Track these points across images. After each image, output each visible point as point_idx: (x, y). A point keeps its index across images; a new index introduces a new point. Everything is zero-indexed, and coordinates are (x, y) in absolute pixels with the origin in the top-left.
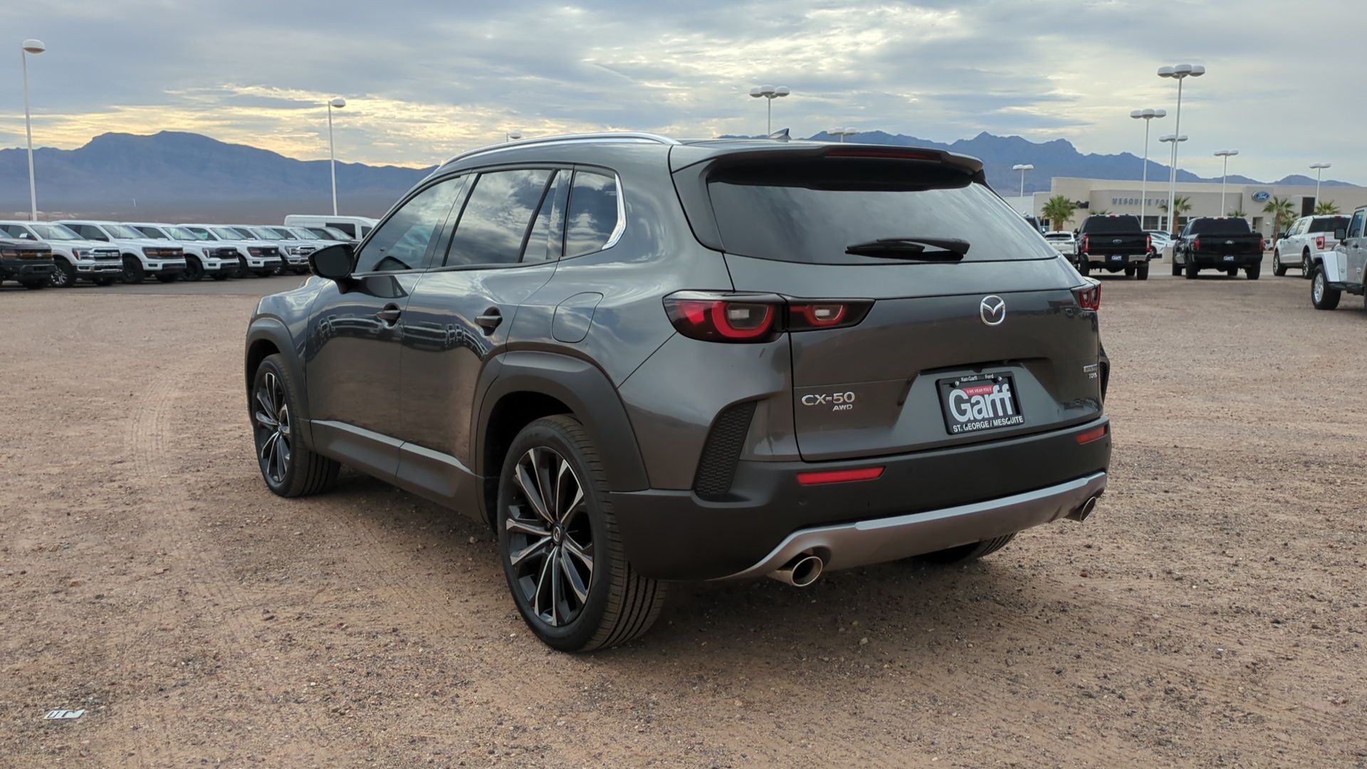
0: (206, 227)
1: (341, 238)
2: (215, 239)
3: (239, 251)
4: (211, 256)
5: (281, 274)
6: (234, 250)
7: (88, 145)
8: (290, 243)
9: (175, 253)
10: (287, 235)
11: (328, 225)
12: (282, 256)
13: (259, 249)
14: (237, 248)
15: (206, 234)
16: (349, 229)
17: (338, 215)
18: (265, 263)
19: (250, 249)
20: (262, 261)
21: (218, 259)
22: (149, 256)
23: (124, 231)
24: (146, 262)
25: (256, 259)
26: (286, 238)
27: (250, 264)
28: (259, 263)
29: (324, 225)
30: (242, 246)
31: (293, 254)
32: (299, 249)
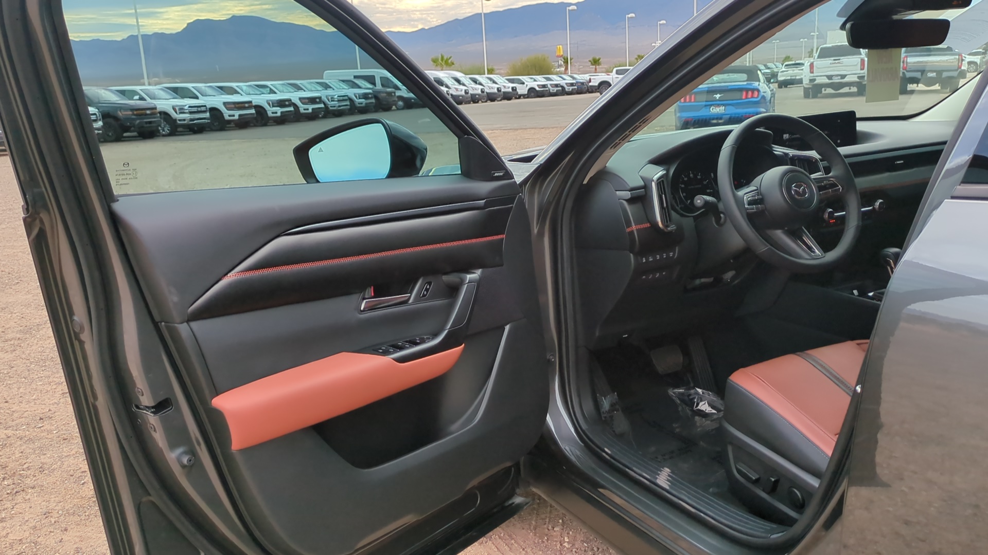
0: (268, 83)
1: (365, 87)
2: (275, 93)
3: (293, 101)
4: (273, 106)
5: (325, 117)
6: (290, 100)
7: (184, 29)
8: (329, 92)
9: (247, 105)
10: (326, 86)
11: (355, 77)
12: (324, 103)
13: (308, 98)
14: (292, 98)
15: (269, 89)
16: (369, 80)
18: (313, 109)
19: (300, 99)
20: (310, 108)
21: (279, 108)
22: (228, 109)
23: (209, 91)
24: (227, 114)
25: (306, 106)
26: (326, 89)
27: (302, 111)
28: (308, 109)
30: (295, 96)
31: (332, 101)
32: (336, 97)
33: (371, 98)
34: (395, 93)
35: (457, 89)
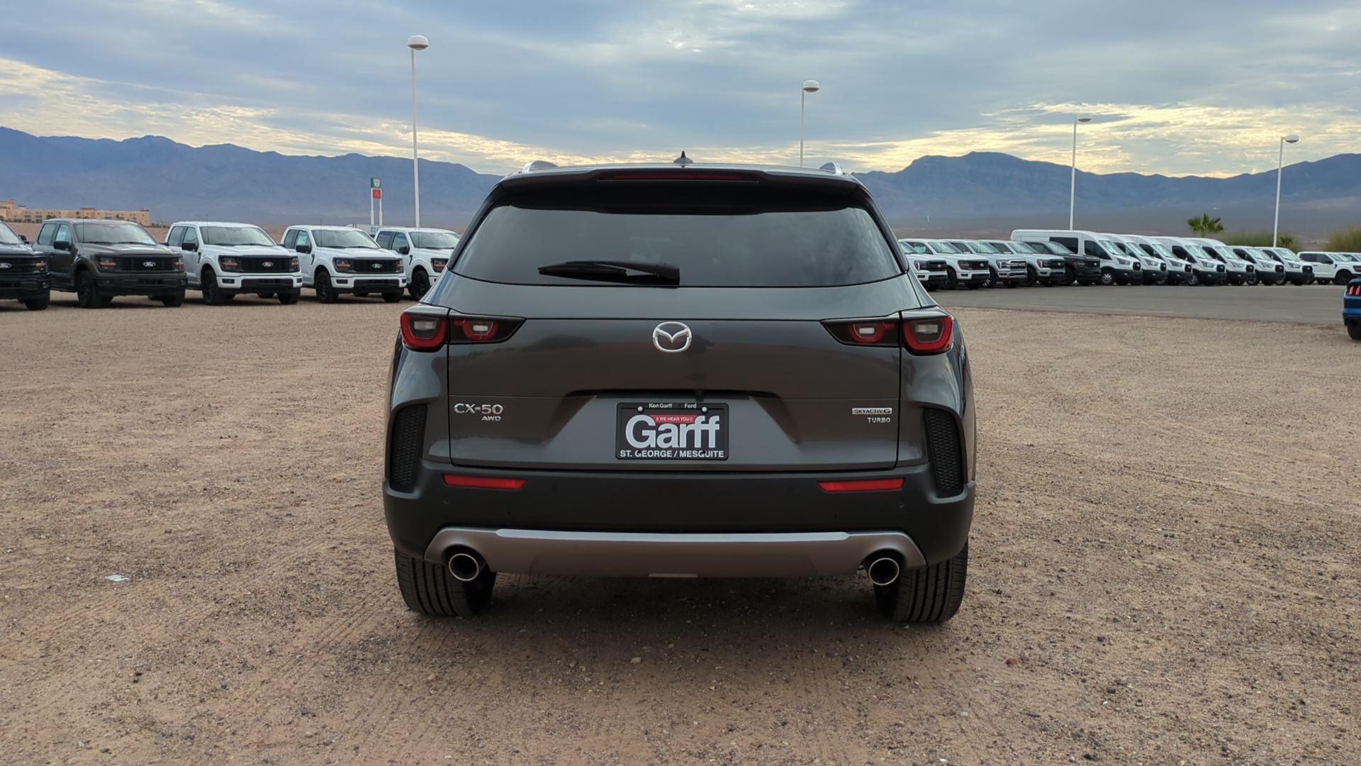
0: (925, 241)
1: (1060, 252)
2: (931, 253)
3: (948, 264)
4: (921, 269)
5: (992, 286)
6: (943, 263)
7: (908, 168)
8: (1006, 257)
10: (1003, 249)
12: (991, 268)
13: (969, 262)
14: (947, 260)
15: (924, 248)
16: (1071, 244)
17: (1074, 229)
18: (973, 276)
19: (960, 262)
20: (970, 273)
21: (927, 271)
25: (965, 271)
26: (1002, 253)
27: (959, 276)
28: (967, 275)
29: (1048, 240)
30: (952, 259)
31: (1003, 267)
32: (1009, 262)
33: (1061, 267)
34: (1098, 263)
35: (1205, 264)
